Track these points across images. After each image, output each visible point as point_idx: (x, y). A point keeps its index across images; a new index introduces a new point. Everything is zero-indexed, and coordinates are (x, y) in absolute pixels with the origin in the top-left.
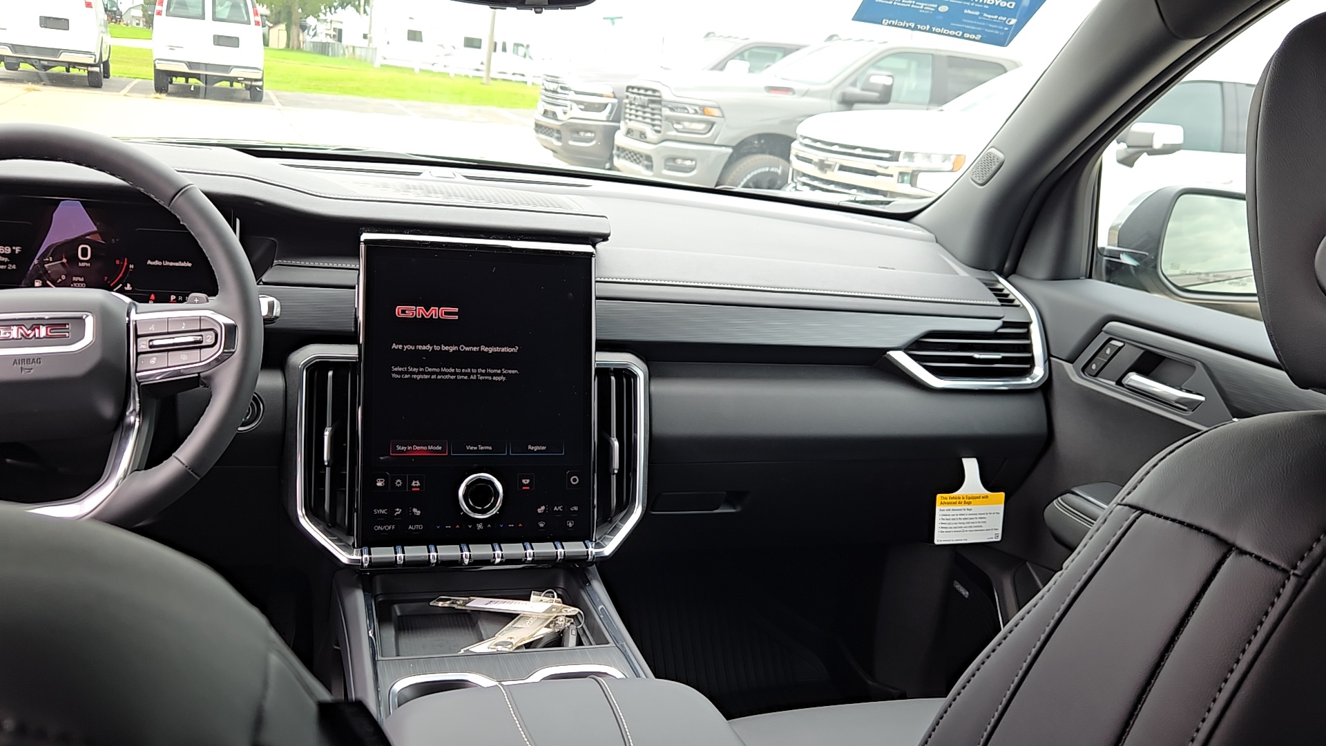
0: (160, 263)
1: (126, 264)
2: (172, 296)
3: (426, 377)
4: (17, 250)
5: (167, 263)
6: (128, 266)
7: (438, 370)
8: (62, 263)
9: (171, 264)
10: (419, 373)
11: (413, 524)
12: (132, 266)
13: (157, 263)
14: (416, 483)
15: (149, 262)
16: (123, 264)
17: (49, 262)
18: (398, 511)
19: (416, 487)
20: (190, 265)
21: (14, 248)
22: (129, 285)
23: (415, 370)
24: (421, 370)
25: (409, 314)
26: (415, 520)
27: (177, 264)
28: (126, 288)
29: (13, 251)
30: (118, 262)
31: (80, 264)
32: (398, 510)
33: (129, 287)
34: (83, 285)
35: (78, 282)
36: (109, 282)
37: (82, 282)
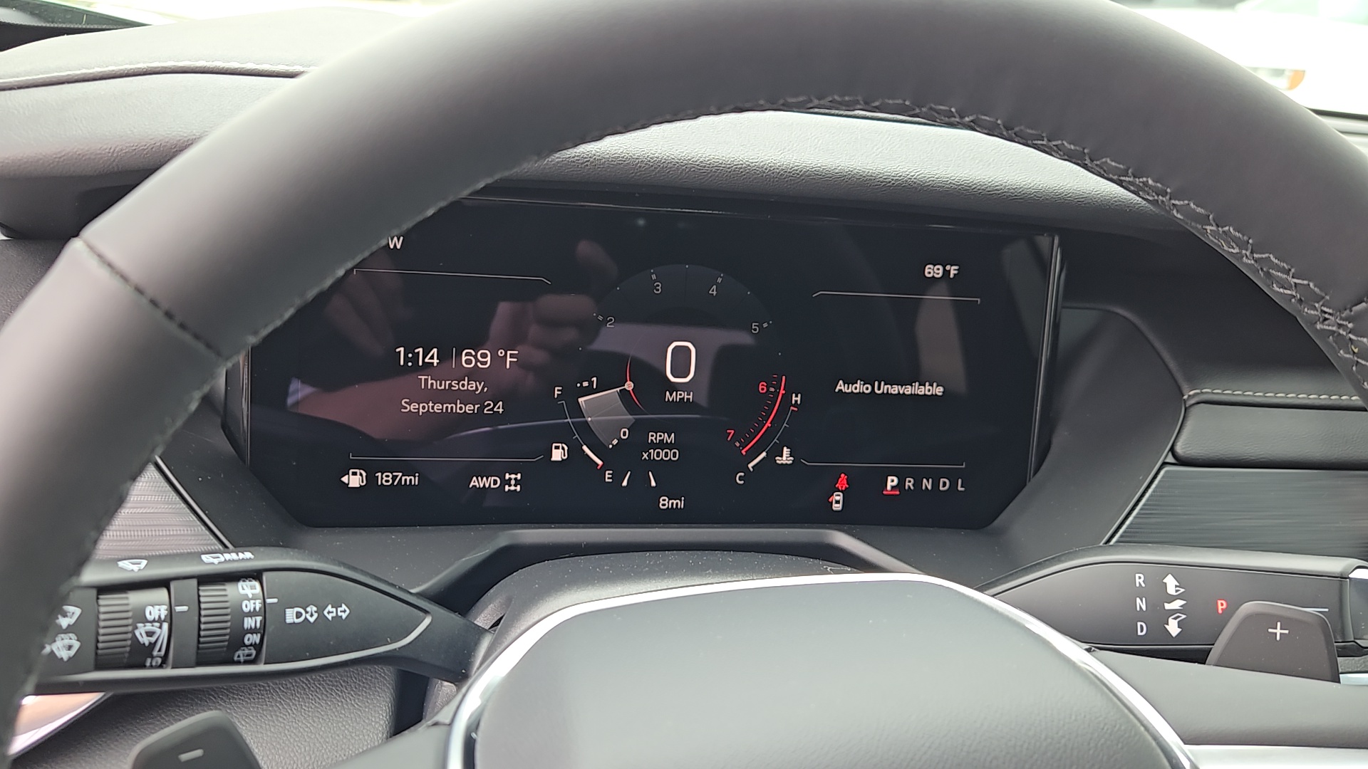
0: (866, 389)
1: (782, 392)
2: (890, 478)
5: (885, 388)
6: (787, 398)
8: (624, 394)
9: (895, 390)
12: (796, 399)
13: (860, 387)
15: (841, 386)
16: (776, 394)
17: (590, 391)
20: (937, 390)
22: (787, 451)
27: (908, 390)
28: (779, 460)
30: (762, 387)
31: (668, 394)
33: (785, 458)
34: (672, 455)
35: (662, 445)
36: (738, 444)
37: (670, 446)
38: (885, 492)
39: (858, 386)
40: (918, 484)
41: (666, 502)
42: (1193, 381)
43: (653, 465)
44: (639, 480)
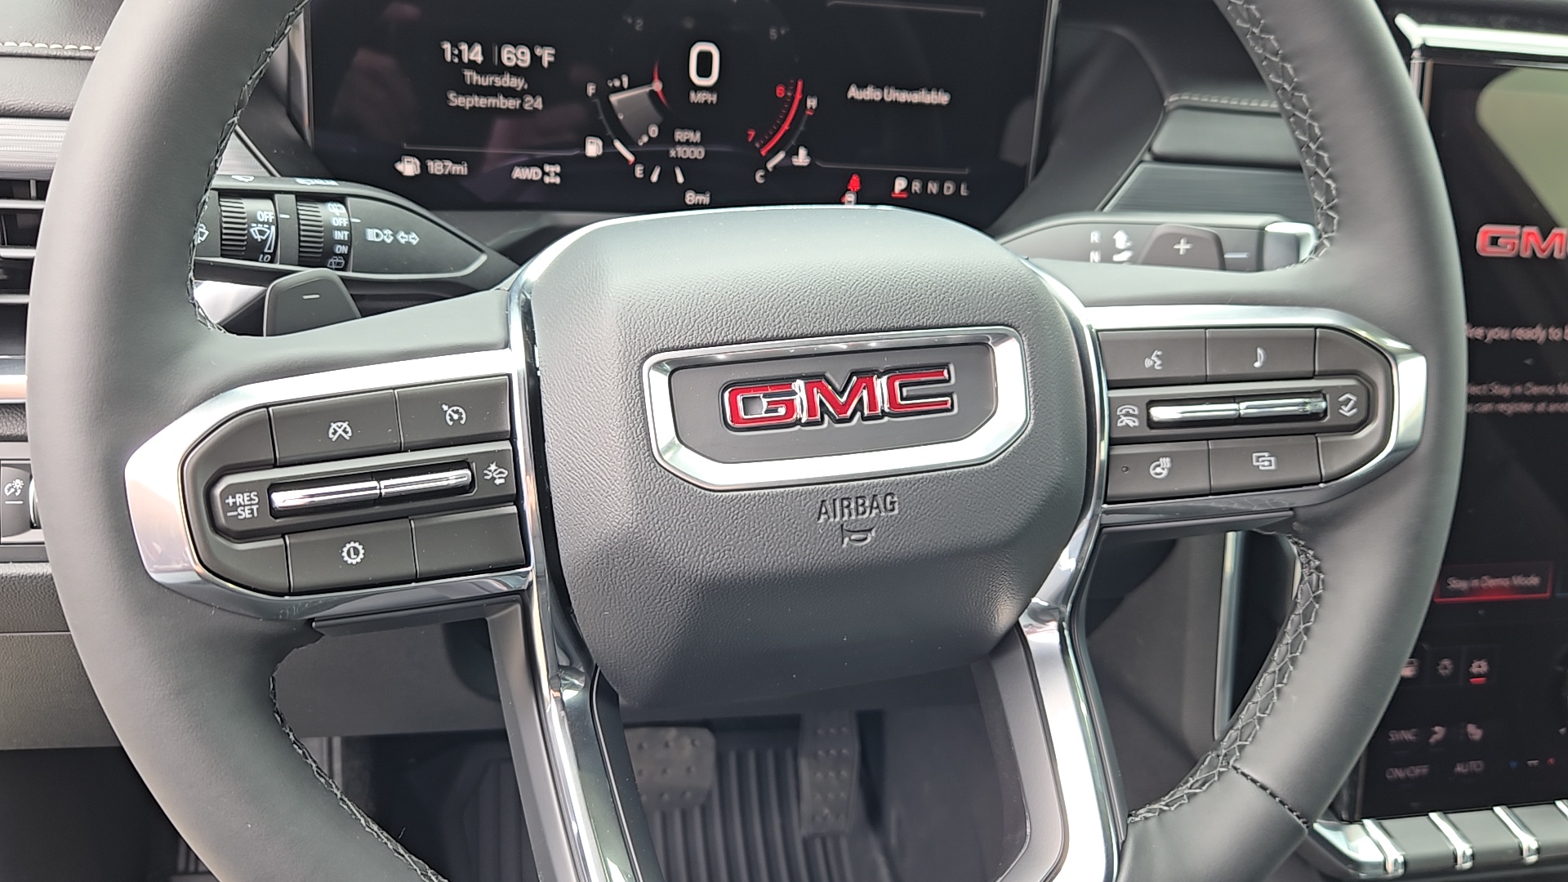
0: (877, 95)
1: (798, 96)
2: (897, 182)
3: (1526, 407)
4: (547, 55)
5: (894, 95)
6: (803, 102)
7: (1548, 390)
8: (652, 94)
9: (903, 97)
10: (1514, 398)
11: (1465, 760)
12: (812, 103)
13: (871, 94)
14: (1480, 667)
15: (853, 92)
16: (793, 98)
17: (621, 89)
18: (1440, 732)
19: (1479, 676)
20: (943, 98)
21: (538, 51)
22: (802, 152)
23: (1505, 391)
24: (1518, 389)
25: (1504, 251)
26: (1471, 750)
27: (915, 98)
28: (796, 161)
29: (536, 59)
30: (780, 91)
31: (692, 95)
32: (1437, 729)
33: (802, 159)
34: (698, 153)
35: (688, 143)
36: (757, 145)
37: (696, 144)
38: (893, 195)
39: (868, 93)
40: (925, 187)
41: (692, 198)
42: (1176, 88)
43: (679, 161)
44: (667, 176)
